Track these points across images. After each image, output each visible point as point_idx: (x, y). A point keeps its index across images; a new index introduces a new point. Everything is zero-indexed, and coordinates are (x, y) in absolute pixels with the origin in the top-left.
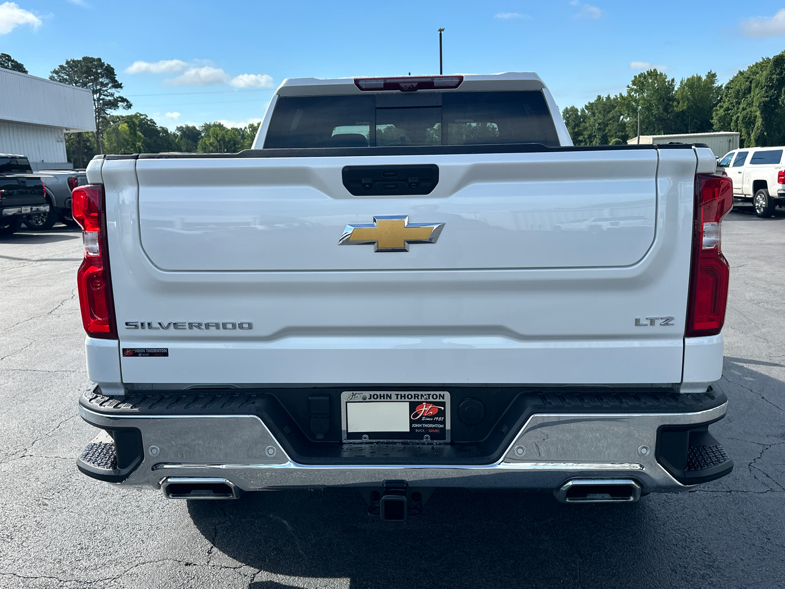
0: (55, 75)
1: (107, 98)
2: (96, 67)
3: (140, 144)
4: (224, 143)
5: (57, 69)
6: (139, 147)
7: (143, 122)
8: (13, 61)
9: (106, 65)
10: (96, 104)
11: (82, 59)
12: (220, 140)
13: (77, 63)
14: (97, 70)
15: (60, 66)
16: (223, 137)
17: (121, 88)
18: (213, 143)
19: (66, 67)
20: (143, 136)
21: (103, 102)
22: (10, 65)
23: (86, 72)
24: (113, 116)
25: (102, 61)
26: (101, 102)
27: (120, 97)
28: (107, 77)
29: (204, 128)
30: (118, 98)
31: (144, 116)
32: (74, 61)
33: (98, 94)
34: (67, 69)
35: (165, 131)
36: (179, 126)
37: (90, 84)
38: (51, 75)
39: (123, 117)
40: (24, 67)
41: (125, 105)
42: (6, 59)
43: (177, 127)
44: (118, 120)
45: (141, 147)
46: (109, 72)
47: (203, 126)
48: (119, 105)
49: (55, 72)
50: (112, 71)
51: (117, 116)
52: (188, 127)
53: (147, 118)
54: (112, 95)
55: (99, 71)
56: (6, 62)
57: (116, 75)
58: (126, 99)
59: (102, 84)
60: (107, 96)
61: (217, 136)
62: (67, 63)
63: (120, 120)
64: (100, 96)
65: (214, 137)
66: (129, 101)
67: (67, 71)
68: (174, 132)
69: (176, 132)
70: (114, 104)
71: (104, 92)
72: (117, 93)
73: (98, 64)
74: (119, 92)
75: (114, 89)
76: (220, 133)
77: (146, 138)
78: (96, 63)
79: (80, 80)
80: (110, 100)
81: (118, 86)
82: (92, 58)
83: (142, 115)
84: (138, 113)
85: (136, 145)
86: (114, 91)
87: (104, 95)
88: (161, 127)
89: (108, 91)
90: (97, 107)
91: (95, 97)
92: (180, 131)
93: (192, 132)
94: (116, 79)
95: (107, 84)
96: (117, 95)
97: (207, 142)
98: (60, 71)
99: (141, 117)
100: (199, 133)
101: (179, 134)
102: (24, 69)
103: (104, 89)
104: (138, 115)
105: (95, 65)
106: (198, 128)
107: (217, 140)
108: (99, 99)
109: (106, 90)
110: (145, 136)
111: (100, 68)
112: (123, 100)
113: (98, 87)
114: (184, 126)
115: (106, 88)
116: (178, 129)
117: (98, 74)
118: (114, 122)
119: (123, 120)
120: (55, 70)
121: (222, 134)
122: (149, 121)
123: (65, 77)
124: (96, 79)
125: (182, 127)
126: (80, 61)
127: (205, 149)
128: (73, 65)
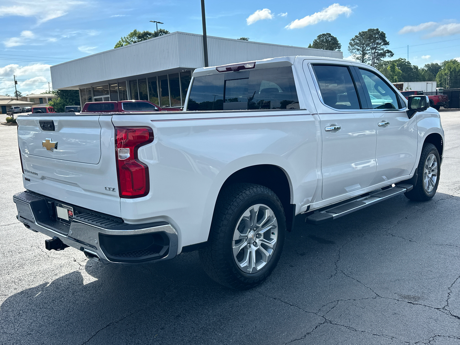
0: (352, 41)
1: (379, 52)
2: (375, 34)
3: (396, 77)
4: (455, 73)
5: (354, 38)
6: (395, 79)
7: (403, 63)
8: (332, 37)
9: (381, 32)
10: (373, 56)
11: (367, 31)
12: (452, 71)
13: (364, 33)
14: (375, 36)
15: (356, 36)
16: (455, 69)
17: (389, 44)
18: (447, 73)
19: (359, 36)
20: (401, 72)
21: (377, 54)
22: (330, 39)
23: (369, 38)
24: (385, 61)
25: (379, 30)
26: (376, 54)
27: (387, 50)
28: (381, 39)
29: (443, 64)
30: (386, 51)
31: (404, 60)
32: (363, 32)
33: (375, 50)
34: (359, 37)
35: (416, 68)
36: (427, 64)
37: (371, 44)
38: (350, 41)
39: (391, 61)
40: (337, 39)
41: (389, 55)
42: (329, 36)
43: (426, 65)
44: (388, 63)
45: (397, 79)
46: (383, 36)
47: (443, 63)
48: (386, 55)
49: (353, 40)
50: (384, 35)
51: (388, 61)
52: (433, 65)
53: (406, 61)
54: (383, 49)
55: (376, 36)
56: (328, 38)
57: (386, 37)
58: (391, 51)
59: (378, 44)
60: (380, 50)
61: (450, 68)
62: (360, 34)
63: (389, 63)
64: (375, 51)
65: (448, 69)
66: (392, 52)
67: (359, 38)
68: (423, 68)
69: (424, 68)
70: (383, 55)
71: (378, 48)
72: (386, 48)
73: (376, 32)
74: (387, 47)
75: (384, 46)
76: (453, 66)
77: (403, 73)
78: (375, 32)
79: (365, 43)
80: (381, 53)
81: (386, 43)
82: (373, 29)
83: (403, 59)
84: (400, 58)
85: (394, 78)
86: (384, 47)
87: (378, 50)
88: (414, 66)
89: (381, 47)
90: (373, 57)
91: (373, 52)
92: (427, 67)
93: (435, 68)
94: (386, 40)
95: (381, 43)
96: (385, 49)
97: (443, 73)
98: (355, 39)
99: (402, 61)
100: (440, 67)
101: (426, 69)
102: (337, 40)
103: (378, 46)
104: (400, 59)
105: (374, 33)
106: (439, 64)
107: (450, 71)
108: (375, 53)
109: (380, 47)
110: (403, 72)
111: (377, 35)
112: (389, 51)
113: (375, 46)
114: (430, 64)
115: (380, 46)
116: (426, 66)
117: (375, 38)
118: (385, 65)
119: (390, 63)
120: (352, 39)
121: (454, 67)
122: (407, 62)
123: (358, 42)
124: (374, 41)
125: (429, 65)
126: (367, 32)
127: (441, 77)
128: (363, 35)
